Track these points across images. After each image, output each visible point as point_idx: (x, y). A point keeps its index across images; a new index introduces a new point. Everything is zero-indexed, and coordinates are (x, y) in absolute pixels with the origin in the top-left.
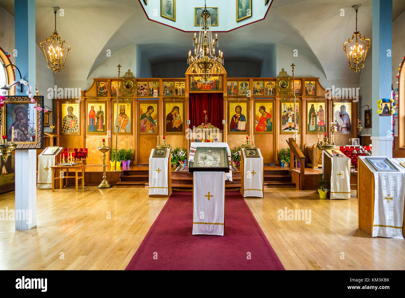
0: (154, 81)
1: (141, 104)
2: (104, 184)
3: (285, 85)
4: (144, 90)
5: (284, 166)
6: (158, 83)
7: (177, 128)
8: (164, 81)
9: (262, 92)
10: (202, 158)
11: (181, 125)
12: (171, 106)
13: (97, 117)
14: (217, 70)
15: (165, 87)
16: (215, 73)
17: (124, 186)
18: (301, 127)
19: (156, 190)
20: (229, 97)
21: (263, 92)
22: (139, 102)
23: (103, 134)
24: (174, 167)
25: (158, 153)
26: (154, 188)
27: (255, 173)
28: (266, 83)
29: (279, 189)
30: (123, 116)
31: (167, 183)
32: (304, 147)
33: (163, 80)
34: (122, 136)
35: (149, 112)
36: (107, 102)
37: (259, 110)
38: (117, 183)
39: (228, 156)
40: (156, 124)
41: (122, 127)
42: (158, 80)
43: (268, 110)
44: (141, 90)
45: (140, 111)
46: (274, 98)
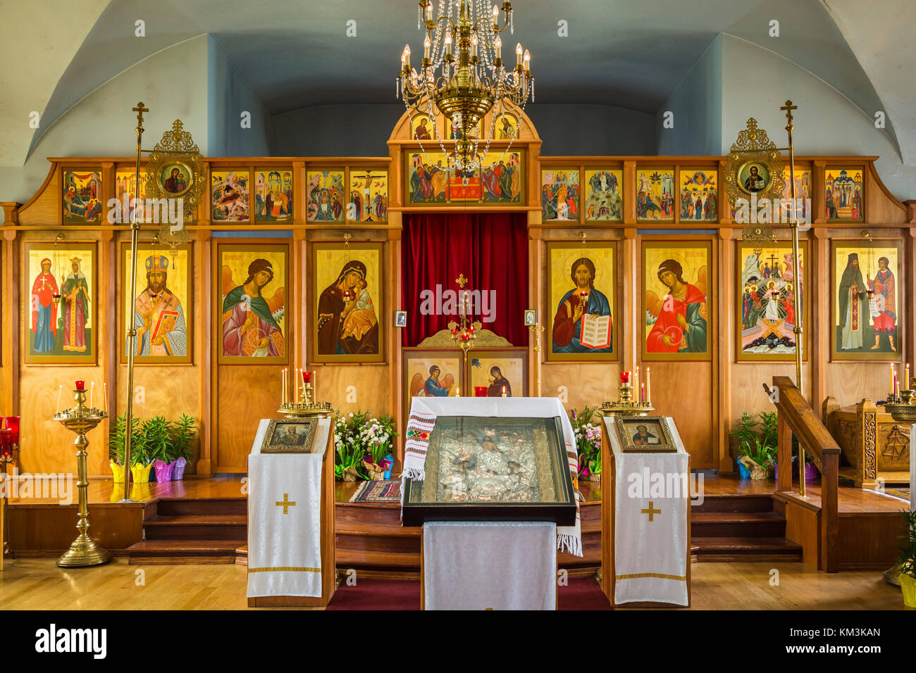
0: (274, 168)
1: (224, 254)
2: (82, 553)
3: (760, 179)
4: (238, 202)
5: (749, 478)
6: (289, 174)
7: (359, 339)
8: (309, 166)
9: (669, 208)
10: (456, 462)
11: (375, 330)
12: (338, 258)
13: (64, 299)
14: (505, 129)
15: (315, 191)
16: (498, 139)
17: (155, 560)
18: (813, 337)
19: (276, 581)
20: (549, 228)
21: (673, 209)
22: (218, 244)
23: (86, 364)
24: (348, 485)
25: (282, 436)
26: (267, 569)
27: (659, 511)
28: (685, 175)
29: (741, 566)
30: (159, 294)
31: (318, 552)
32: (824, 409)
33: (306, 163)
34: (156, 370)
35: (255, 283)
36: (100, 245)
37: (659, 274)
38: (130, 549)
39: (565, 455)
40: (282, 325)
41: (154, 336)
42: (289, 166)
43: (691, 275)
44: (225, 201)
45: (223, 277)
46: (714, 232)
